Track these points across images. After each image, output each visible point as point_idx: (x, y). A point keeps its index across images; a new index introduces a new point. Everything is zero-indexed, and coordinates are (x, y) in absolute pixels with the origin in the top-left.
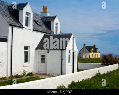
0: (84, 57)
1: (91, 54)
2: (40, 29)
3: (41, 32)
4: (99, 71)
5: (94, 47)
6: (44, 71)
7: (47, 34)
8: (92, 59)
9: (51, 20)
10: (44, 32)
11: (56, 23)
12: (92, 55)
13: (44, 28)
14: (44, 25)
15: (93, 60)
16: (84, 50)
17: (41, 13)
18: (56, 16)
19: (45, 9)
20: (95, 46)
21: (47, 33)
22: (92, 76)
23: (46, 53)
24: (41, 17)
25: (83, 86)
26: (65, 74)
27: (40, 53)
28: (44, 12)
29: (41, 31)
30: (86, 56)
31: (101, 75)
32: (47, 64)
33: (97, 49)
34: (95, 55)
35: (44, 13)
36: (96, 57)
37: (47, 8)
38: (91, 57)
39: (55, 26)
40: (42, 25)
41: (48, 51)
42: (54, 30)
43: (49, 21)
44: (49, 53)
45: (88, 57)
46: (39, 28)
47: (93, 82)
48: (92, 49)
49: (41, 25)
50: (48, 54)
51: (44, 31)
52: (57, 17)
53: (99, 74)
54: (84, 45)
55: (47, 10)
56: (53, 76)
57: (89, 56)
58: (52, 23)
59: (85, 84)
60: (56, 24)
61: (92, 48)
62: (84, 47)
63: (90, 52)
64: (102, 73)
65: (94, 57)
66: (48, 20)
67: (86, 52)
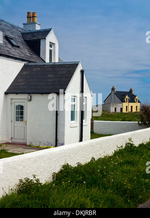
0: (112, 110)
1: (125, 105)
2: (15, 54)
3: (16, 59)
4: (130, 140)
5: (130, 93)
6: (23, 138)
7: (30, 64)
8: (126, 114)
9: (40, 38)
10: (23, 60)
11: (50, 42)
12: (127, 107)
13: (26, 52)
14: (25, 47)
15: (126, 116)
16: (113, 99)
17: (24, 24)
18: (50, 29)
19: (31, 17)
20: (131, 91)
21: (30, 62)
22: (116, 149)
23: (26, 101)
24: (23, 31)
25: (87, 176)
26: (63, 144)
27: (13, 101)
28: (29, 23)
29: (18, 57)
30: (115, 109)
31: (135, 147)
32: (28, 124)
33: (135, 96)
34: (132, 107)
35: (29, 25)
36: (134, 110)
37: (36, 15)
38: (124, 111)
39: (48, 48)
40: (21, 46)
41: (29, 97)
42: (45, 57)
43: (36, 39)
44: (30, 100)
45: (118, 110)
46: (14, 52)
47: (115, 165)
48: (127, 97)
49: (19, 47)
50: (29, 103)
51: (24, 58)
52: (52, 31)
53: (132, 145)
54: (113, 89)
55: (36, 20)
56: (39, 148)
57: (121, 109)
58: (42, 42)
59: (93, 172)
60: (51, 45)
61: (125, 96)
62: (113, 93)
63: (123, 101)
64: (136, 144)
65: (130, 110)
66: (34, 36)
67: (115, 102)
